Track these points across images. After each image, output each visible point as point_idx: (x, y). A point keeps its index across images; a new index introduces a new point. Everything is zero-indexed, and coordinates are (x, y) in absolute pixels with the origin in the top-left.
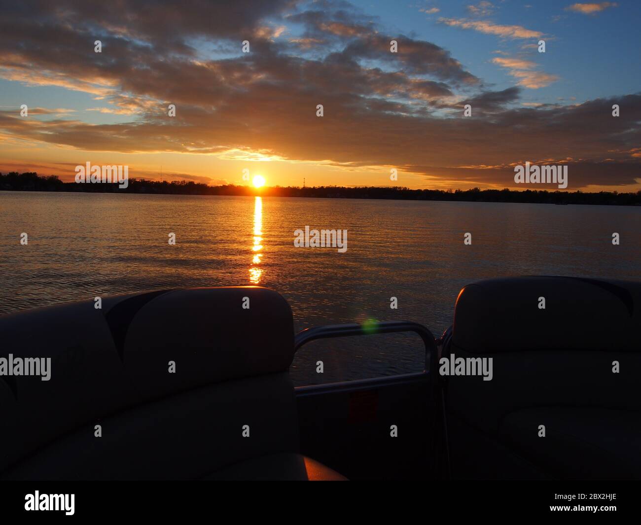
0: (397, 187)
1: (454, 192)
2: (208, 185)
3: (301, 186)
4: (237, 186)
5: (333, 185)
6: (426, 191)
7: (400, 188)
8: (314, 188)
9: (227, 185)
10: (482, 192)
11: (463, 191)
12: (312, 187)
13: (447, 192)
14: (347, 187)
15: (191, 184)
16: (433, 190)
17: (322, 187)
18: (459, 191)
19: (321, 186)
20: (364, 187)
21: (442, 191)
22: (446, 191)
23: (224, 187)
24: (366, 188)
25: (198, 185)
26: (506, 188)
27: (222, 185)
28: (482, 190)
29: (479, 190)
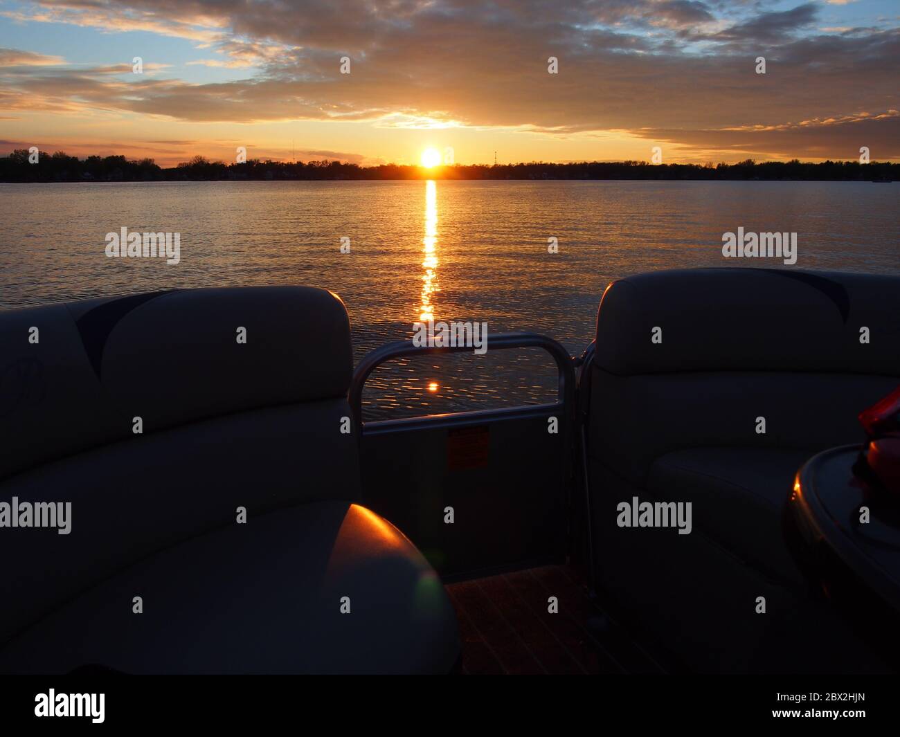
0: (630, 162)
1: (715, 166)
2: (360, 166)
3: (491, 164)
4: (401, 166)
5: (537, 161)
6: (675, 166)
7: (635, 162)
8: (510, 165)
9: (386, 165)
10: (757, 166)
11: (729, 165)
12: (507, 165)
13: (705, 168)
14: (557, 163)
15: (336, 164)
16: (684, 164)
17: (522, 164)
18: (723, 165)
19: (519, 163)
20: (583, 162)
21: (697, 166)
22: (703, 165)
23: (382, 167)
24: (585, 164)
25: (346, 166)
26: (794, 159)
27: (379, 165)
28: (758, 163)
29: (753, 163)
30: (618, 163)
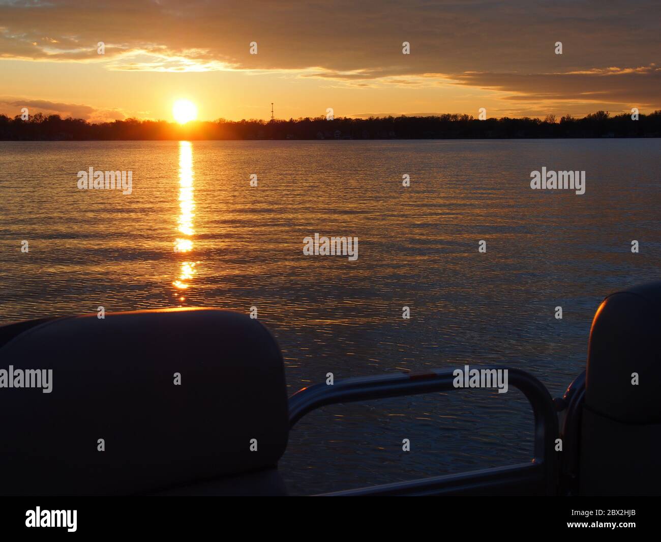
0: (449, 116)
1: (558, 120)
2: (88, 121)
3: (267, 119)
4: (144, 122)
6: (506, 121)
7: (455, 116)
8: (291, 121)
9: (123, 120)
10: (612, 119)
11: (576, 118)
12: (288, 120)
13: (545, 123)
14: (353, 118)
15: (55, 119)
16: (518, 118)
17: (307, 119)
18: (569, 118)
19: (304, 117)
20: (387, 117)
21: (535, 120)
22: (542, 119)
23: (118, 124)
24: (391, 118)
25: (68, 121)
27: (114, 121)
28: (612, 115)
29: (606, 116)
30: (433, 117)
